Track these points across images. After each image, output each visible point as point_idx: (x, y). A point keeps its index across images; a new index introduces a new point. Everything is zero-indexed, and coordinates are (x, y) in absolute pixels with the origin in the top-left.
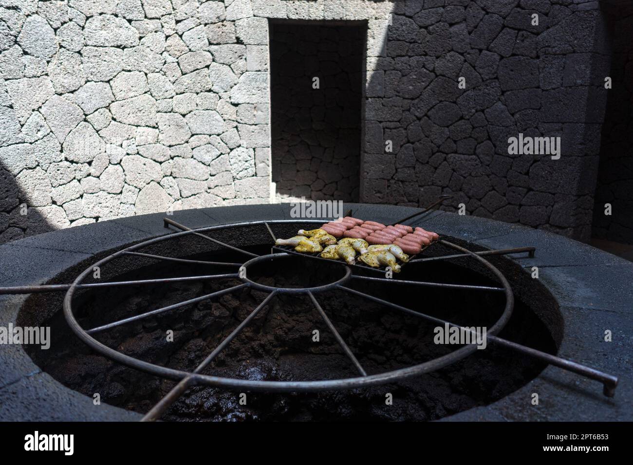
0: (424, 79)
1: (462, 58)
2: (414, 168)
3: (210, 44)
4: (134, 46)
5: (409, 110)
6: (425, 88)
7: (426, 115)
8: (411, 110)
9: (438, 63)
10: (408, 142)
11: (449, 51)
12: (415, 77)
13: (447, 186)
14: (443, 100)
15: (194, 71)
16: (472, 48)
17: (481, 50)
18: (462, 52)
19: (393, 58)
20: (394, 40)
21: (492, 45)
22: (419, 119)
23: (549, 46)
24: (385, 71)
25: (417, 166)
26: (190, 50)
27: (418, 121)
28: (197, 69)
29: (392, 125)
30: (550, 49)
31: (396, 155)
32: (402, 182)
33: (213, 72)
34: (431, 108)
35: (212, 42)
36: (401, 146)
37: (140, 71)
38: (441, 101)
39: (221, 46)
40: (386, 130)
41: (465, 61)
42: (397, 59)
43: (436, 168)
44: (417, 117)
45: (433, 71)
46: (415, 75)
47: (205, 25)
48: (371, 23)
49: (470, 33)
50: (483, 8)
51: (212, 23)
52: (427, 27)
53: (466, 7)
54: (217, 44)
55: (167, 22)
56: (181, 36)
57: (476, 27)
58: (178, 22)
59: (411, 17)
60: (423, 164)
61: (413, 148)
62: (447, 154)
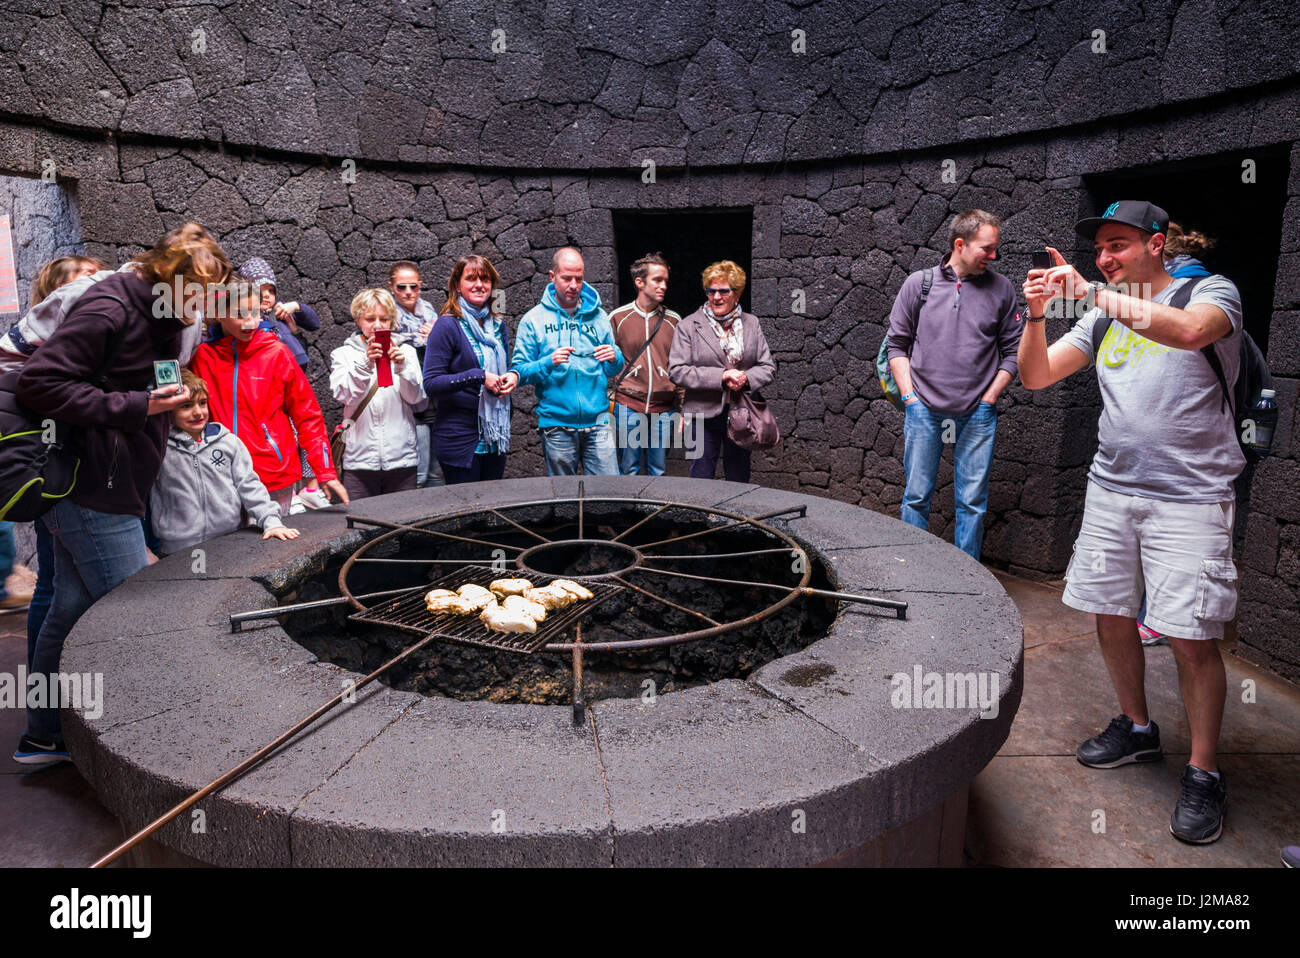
0: (836, 290)
1: (891, 259)
2: (823, 421)
3: (533, 248)
4: (432, 257)
5: (814, 335)
6: (837, 303)
7: (838, 342)
8: (818, 335)
9: (856, 266)
10: (814, 382)
11: (872, 249)
12: (821, 287)
13: (872, 449)
14: (864, 319)
15: (511, 285)
16: (905, 244)
17: (916, 247)
18: (888, 249)
19: (790, 260)
20: (791, 233)
21: (932, 239)
22: (830, 348)
23: (1014, 242)
24: (779, 279)
25: (827, 418)
26: (505, 258)
27: (828, 351)
28: (515, 283)
29: (790, 356)
30: (1015, 246)
31: (796, 400)
32: (806, 440)
33: (537, 286)
34: (847, 332)
35: (535, 245)
36: (804, 388)
37: (439, 290)
38: (860, 322)
39: (547, 250)
40: (781, 364)
41: (894, 263)
42: (795, 261)
43: (855, 421)
44: (825, 344)
45: (848, 277)
46: (823, 284)
47: (526, 223)
48: (757, 210)
49: (901, 222)
50: (918, 186)
51: (535, 220)
52: (838, 214)
53: (894, 184)
54: (541, 248)
55: (475, 223)
56: (493, 240)
57: (909, 213)
58: (489, 221)
59: (815, 200)
60: (835, 414)
61: (821, 390)
62: (871, 400)
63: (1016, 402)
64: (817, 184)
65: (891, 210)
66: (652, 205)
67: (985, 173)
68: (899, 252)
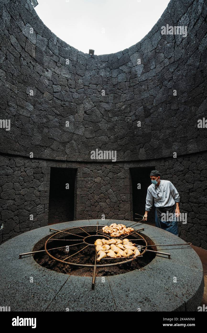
0: (92, 183)
2: (90, 207)
3: (34, 174)
4: (11, 175)
5: (89, 191)
6: (92, 186)
7: (93, 193)
9: (95, 179)
10: (89, 200)
11: (98, 177)
12: (90, 183)
13: (99, 211)
17: (105, 177)
18: (101, 177)
19: (84, 178)
21: (108, 175)
22: (91, 194)
24: (82, 181)
26: (28, 176)
28: (29, 181)
29: (84, 195)
31: (86, 203)
32: (87, 211)
33: (34, 182)
34: (94, 191)
36: (87, 201)
37: (12, 182)
38: (97, 189)
40: (83, 197)
41: (102, 179)
43: (96, 207)
45: (94, 181)
47: (33, 169)
48: (78, 169)
49: (102, 172)
50: (105, 167)
51: (35, 168)
52: (92, 171)
53: (101, 167)
54: (36, 174)
55: (22, 168)
56: (25, 172)
57: (104, 171)
58: (25, 168)
59: (88, 168)
60: (92, 206)
61: (90, 201)
62: (99, 203)
63: (123, 201)
64: (89, 166)
65: (101, 171)
66: (59, 167)
67: (115, 166)
68: (103, 177)
